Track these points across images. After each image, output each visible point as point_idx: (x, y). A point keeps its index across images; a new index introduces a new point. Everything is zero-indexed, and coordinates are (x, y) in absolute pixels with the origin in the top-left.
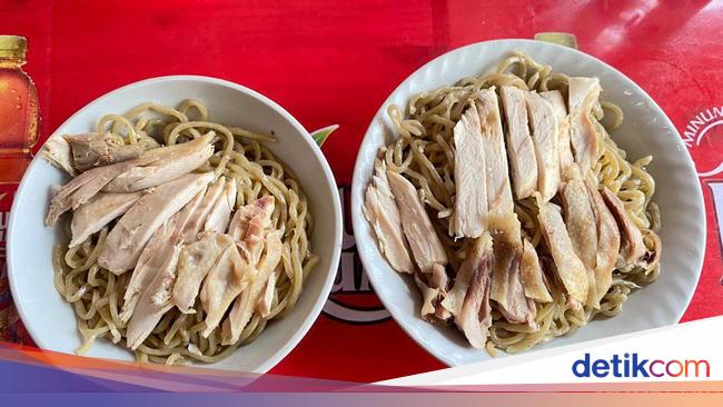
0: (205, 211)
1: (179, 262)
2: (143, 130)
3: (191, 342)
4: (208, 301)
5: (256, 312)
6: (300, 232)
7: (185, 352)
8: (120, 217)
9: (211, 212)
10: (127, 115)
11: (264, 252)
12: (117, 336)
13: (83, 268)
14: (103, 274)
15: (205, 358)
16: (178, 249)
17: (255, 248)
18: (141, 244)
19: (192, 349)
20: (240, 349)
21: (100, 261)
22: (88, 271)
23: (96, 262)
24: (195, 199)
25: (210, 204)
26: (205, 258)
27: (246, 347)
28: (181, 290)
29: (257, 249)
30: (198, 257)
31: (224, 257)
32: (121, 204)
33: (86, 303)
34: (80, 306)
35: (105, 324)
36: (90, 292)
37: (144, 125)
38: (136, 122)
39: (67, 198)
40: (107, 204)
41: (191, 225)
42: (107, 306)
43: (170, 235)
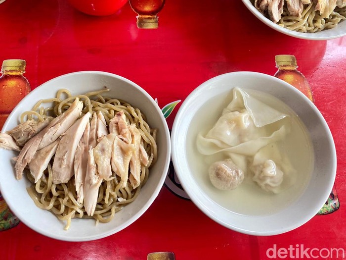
0: (95, 130)
1: (95, 158)
2: (44, 114)
3: (118, 197)
4: (118, 169)
5: (142, 165)
6: (142, 122)
7: (118, 203)
8: (54, 155)
9: (97, 130)
10: (33, 109)
11: (132, 136)
12: (81, 212)
13: (47, 191)
14: (59, 187)
15: (129, 201)
16: (91, 152)
17: (127, 135)
18: (72, 160)
19: (121, 200)
20: (143, 188)
21: (54, 182)
22: (51, 190)
23: (53, 183)
24: (86, 128)
25: (95, 127)
26: (106, 149)
27: (145, 186)
28: (103, 170)
29: (128, 135)
30: (103, 150)
31: (115, 144)
32: (52, 148)
33: (57, 207)
34: (55, 210)
35: (72, 209)
36: (57, 200)
37: (43, 112)
38: (39, 111)
39: (23, 160)
40: (44, 153)
41: (91, 140)
42: (69, 200)
43: (84, 149)
